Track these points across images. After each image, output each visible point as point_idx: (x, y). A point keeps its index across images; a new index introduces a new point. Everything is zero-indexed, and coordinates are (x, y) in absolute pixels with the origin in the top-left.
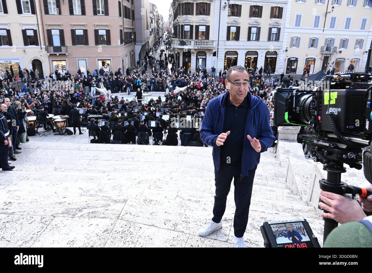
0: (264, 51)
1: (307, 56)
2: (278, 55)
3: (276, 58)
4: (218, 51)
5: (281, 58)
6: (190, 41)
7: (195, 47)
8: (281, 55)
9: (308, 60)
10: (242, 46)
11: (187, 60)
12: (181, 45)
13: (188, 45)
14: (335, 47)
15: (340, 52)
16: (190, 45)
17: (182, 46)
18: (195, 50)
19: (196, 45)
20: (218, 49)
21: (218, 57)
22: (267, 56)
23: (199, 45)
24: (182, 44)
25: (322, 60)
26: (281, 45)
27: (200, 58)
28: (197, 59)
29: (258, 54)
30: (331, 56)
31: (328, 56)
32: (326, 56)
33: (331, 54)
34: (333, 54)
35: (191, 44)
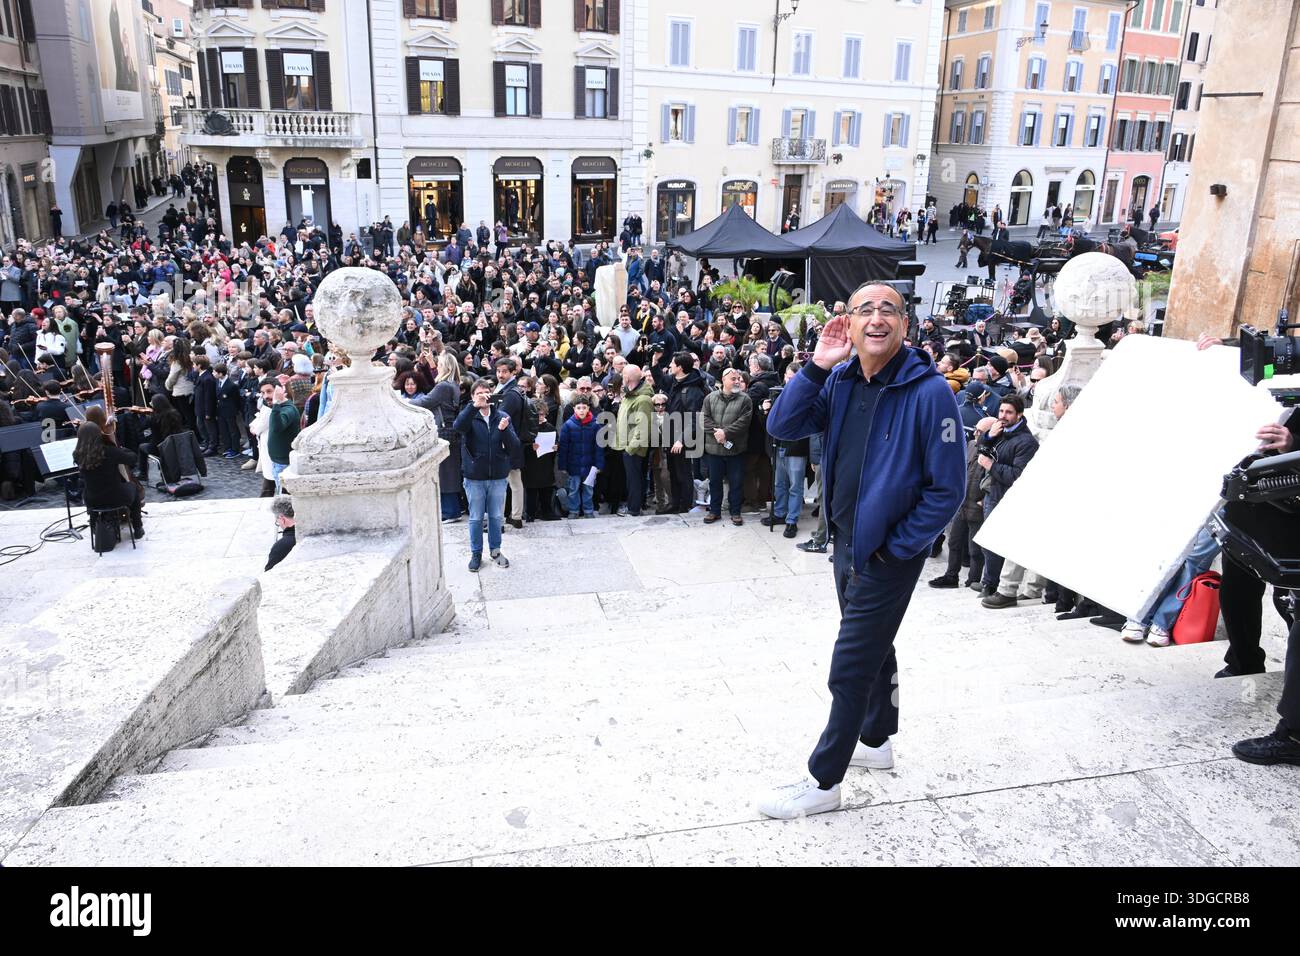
0: (565, 154)
1: (725, 175)
2: (619, 172)
3: (614, 182)
4: (377, 159)
5: (634, 184)
6: (247, 115)
7: (272, 138)
8: (632, 172)
9: (730, 187)
10: (474, 136)
11: (247, 196)
12: (212, 134)
13: (241, 131)
14: (820, 141)
15: (838, 158)
16: (248, 131)
17: (217, 137)
18: (276, 150)
19: (274, 132)
20: (376, 148)
21: (380, 181)
22: (580, 177)
23: (288, 133)
24: (214, 128)
25: (780, 187)
26: (628, 135)
27: (306, 187)
28: (292, 192)
29: (542, 167)
30: (808, 173)
31: (798, 171)
32: (791, 172)
33: (808, 166)
34: (814, 166)
35: (252, 129)
